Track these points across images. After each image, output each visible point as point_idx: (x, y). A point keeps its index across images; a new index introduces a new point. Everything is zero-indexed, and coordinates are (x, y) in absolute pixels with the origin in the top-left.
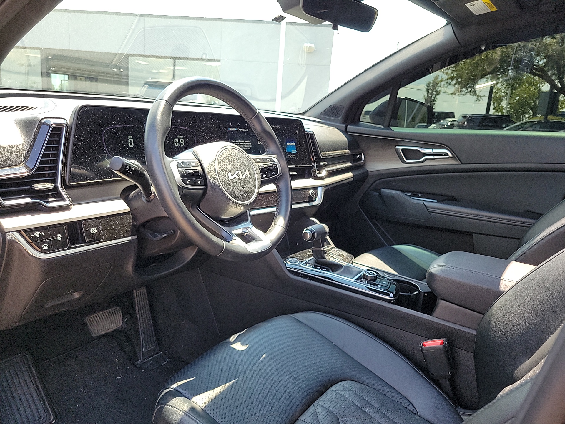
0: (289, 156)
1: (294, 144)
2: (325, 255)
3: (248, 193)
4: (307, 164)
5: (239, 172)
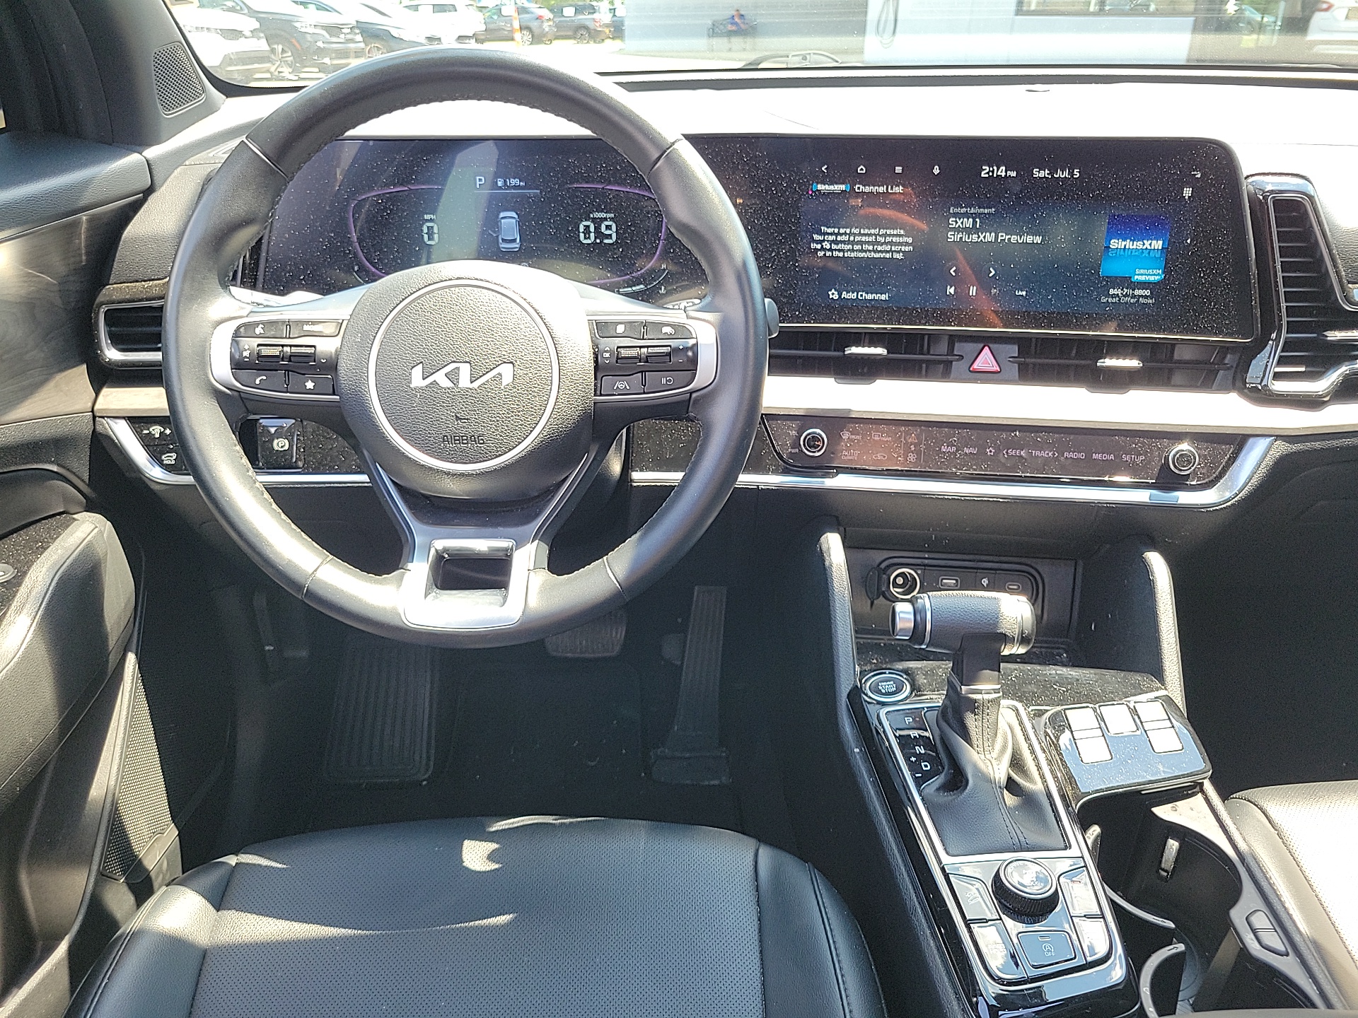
0: (1112, 291)
1: (1158, 244)
2: (970, 716)
3: (482, 440)
4: (1220, 333)
5: (458, 368)
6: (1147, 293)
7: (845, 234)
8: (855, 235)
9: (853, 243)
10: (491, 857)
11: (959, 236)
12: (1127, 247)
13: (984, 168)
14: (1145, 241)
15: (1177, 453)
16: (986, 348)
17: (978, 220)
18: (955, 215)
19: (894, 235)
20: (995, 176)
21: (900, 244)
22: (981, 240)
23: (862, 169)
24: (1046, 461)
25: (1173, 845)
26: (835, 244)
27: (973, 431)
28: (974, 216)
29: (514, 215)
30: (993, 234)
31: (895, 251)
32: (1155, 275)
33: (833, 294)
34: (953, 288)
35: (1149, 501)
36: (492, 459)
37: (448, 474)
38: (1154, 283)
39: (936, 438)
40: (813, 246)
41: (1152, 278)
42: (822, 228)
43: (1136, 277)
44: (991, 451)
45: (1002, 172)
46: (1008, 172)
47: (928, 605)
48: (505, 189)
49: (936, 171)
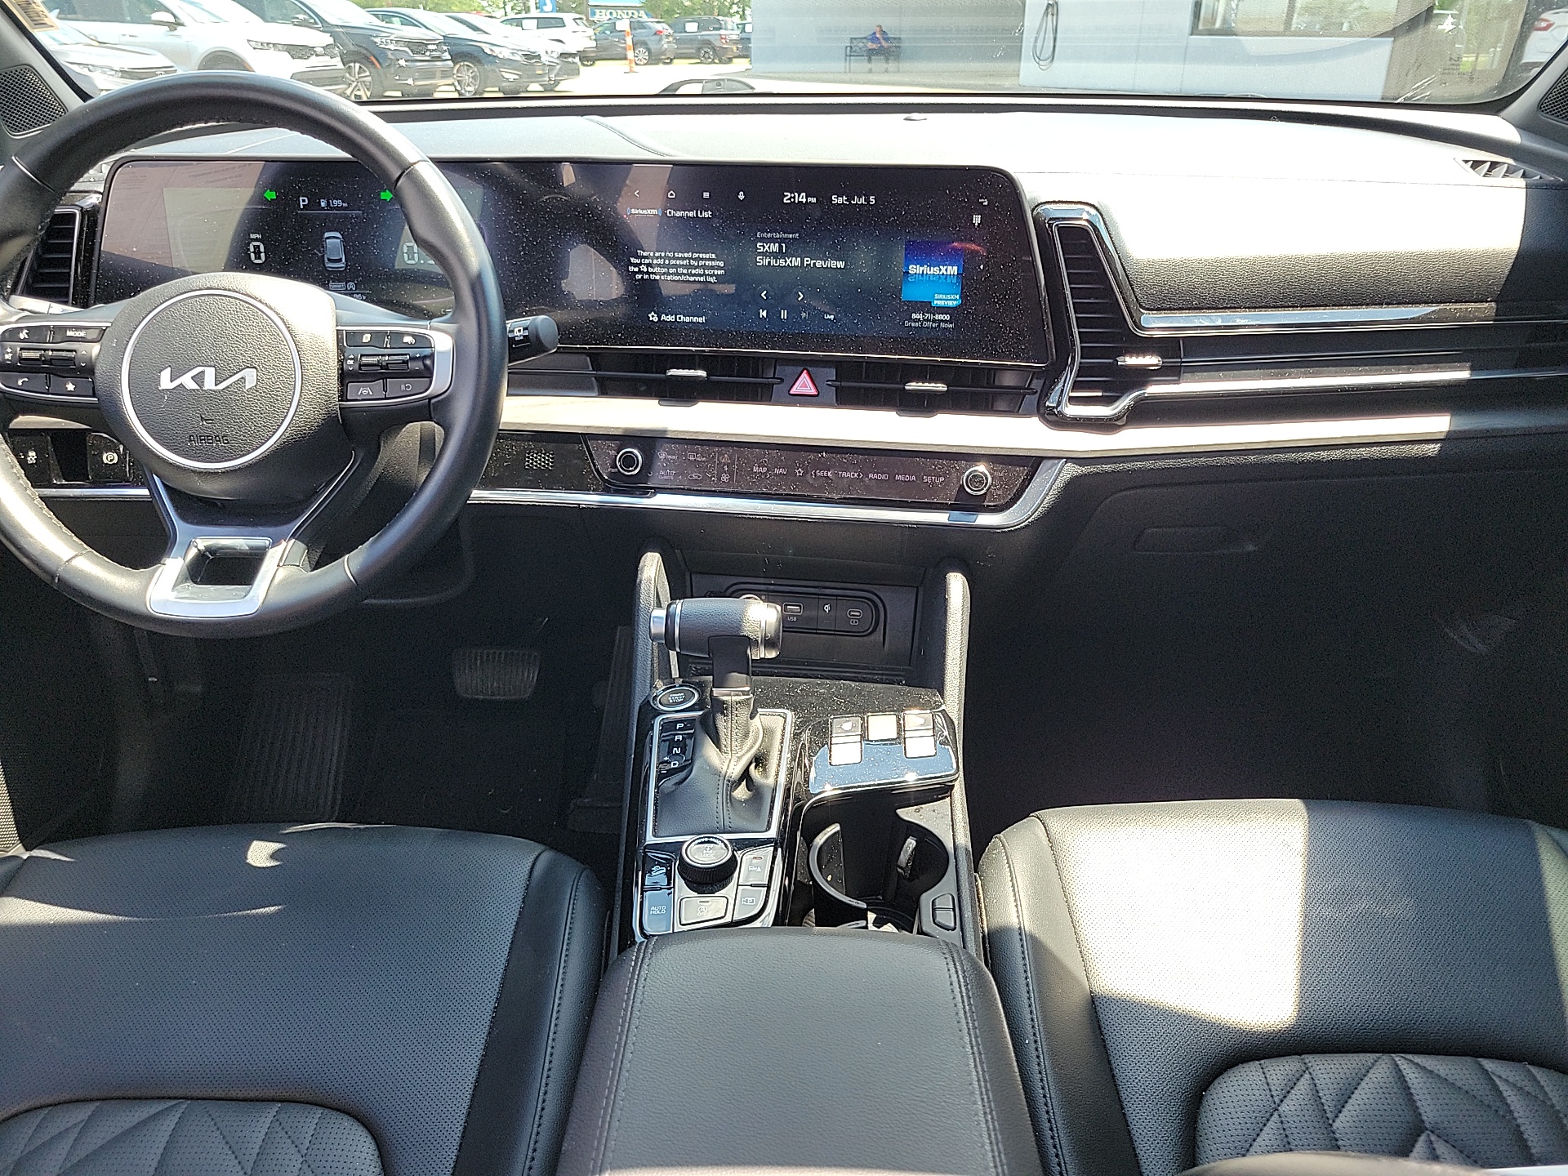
0: (914, 316)
1: (953, 270)
2: (719, 717)
3: (227, 440)
4: (1017, 358)
5: (203, 372)
6: (947, 317)
7: (661, 257)
8: (670, 258)
9: (669, 266)
10: (273, 856)
11: (767, 261)
12: (925, 272)
13: (785, 194)
14: (941, 267)
15: (970, 473)
16: (805, 372)
17: (784, 245)
18: (762, 240)
19: (706, 259)
20: (796, 202)
21: (712, 268)
22: (788, 265)
23: (672, 195)
24: (852, 481)
25: (911, 843)
26: (652, 267)
27: (782, 452)
28: (780, 241)
29: (338, 235)
30: (799, 259)
31: (708, 275)
32: (953, 300)
33: (653, 316)
34: (765, 311)
35: (948, 522)
36: (238, 458)
37: (194, 472)
38: (953, 308)
39: (748, 459)
40: (631, 269)
41: (950, 304)
42: (639, 251)
43: (936, 302)
44: (800, 472)
45: (802, 198)
46: (809, 199)
47: (678, 612)
48: (328, 210)
49: (741, 196)
